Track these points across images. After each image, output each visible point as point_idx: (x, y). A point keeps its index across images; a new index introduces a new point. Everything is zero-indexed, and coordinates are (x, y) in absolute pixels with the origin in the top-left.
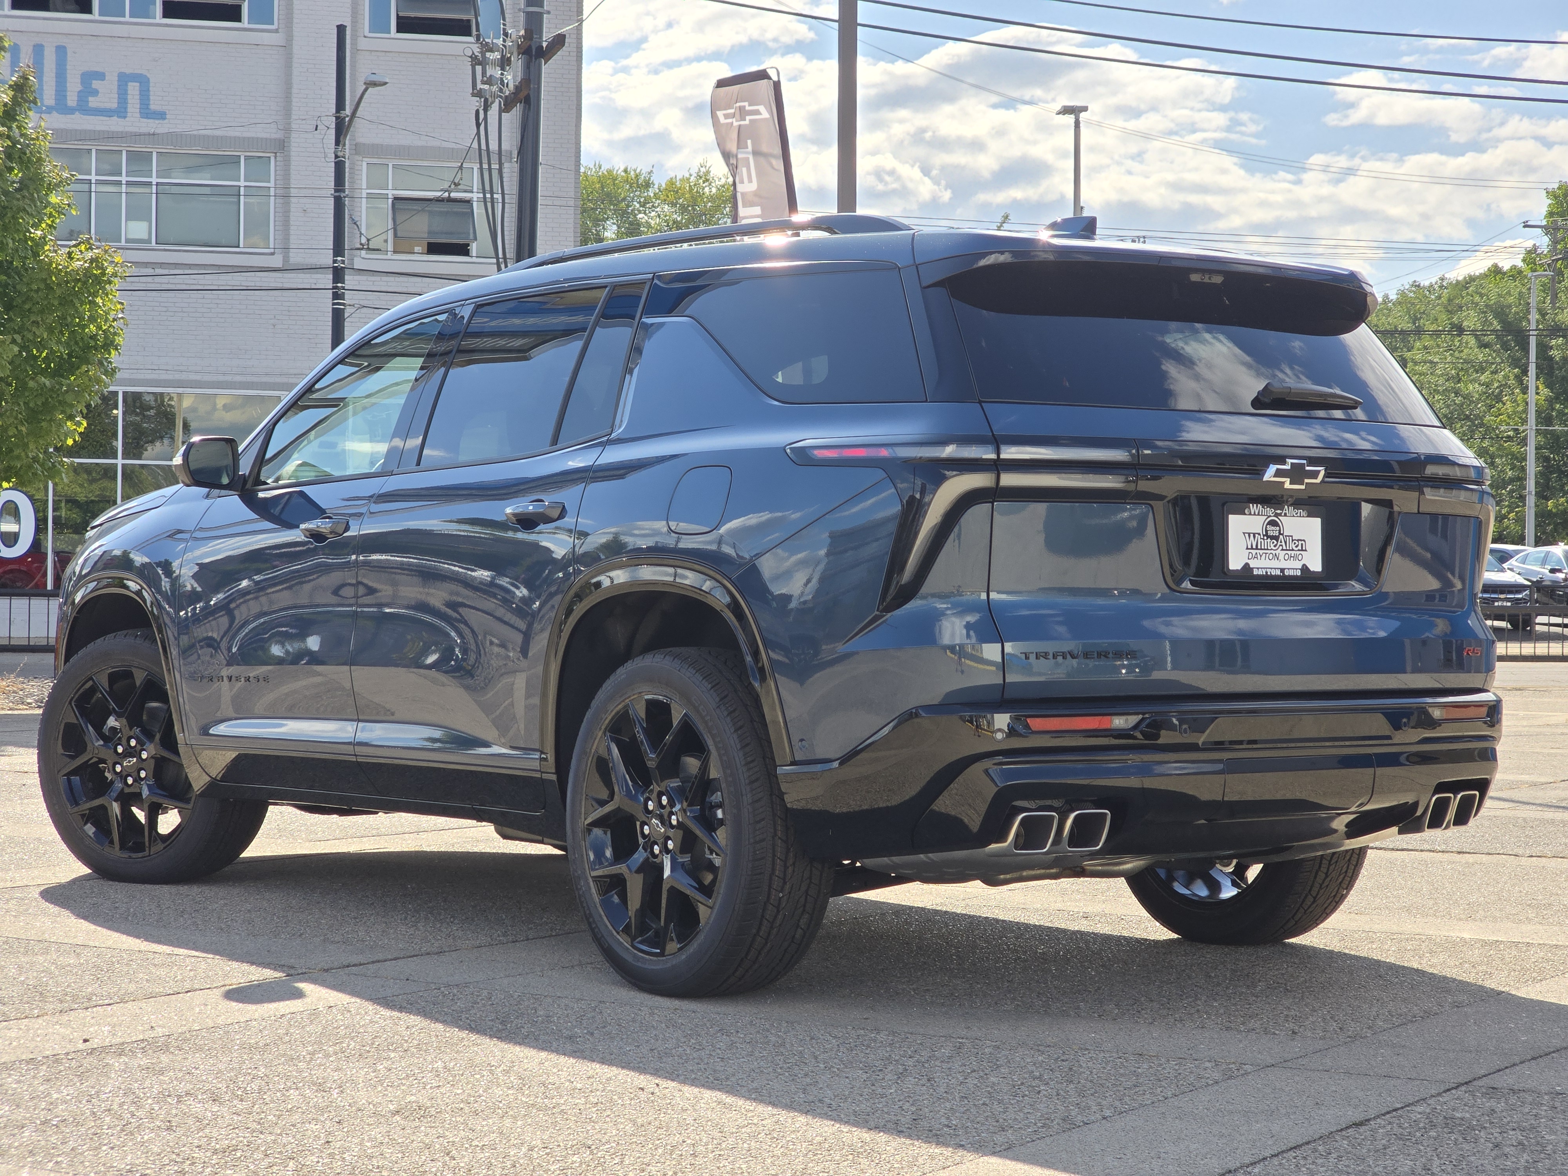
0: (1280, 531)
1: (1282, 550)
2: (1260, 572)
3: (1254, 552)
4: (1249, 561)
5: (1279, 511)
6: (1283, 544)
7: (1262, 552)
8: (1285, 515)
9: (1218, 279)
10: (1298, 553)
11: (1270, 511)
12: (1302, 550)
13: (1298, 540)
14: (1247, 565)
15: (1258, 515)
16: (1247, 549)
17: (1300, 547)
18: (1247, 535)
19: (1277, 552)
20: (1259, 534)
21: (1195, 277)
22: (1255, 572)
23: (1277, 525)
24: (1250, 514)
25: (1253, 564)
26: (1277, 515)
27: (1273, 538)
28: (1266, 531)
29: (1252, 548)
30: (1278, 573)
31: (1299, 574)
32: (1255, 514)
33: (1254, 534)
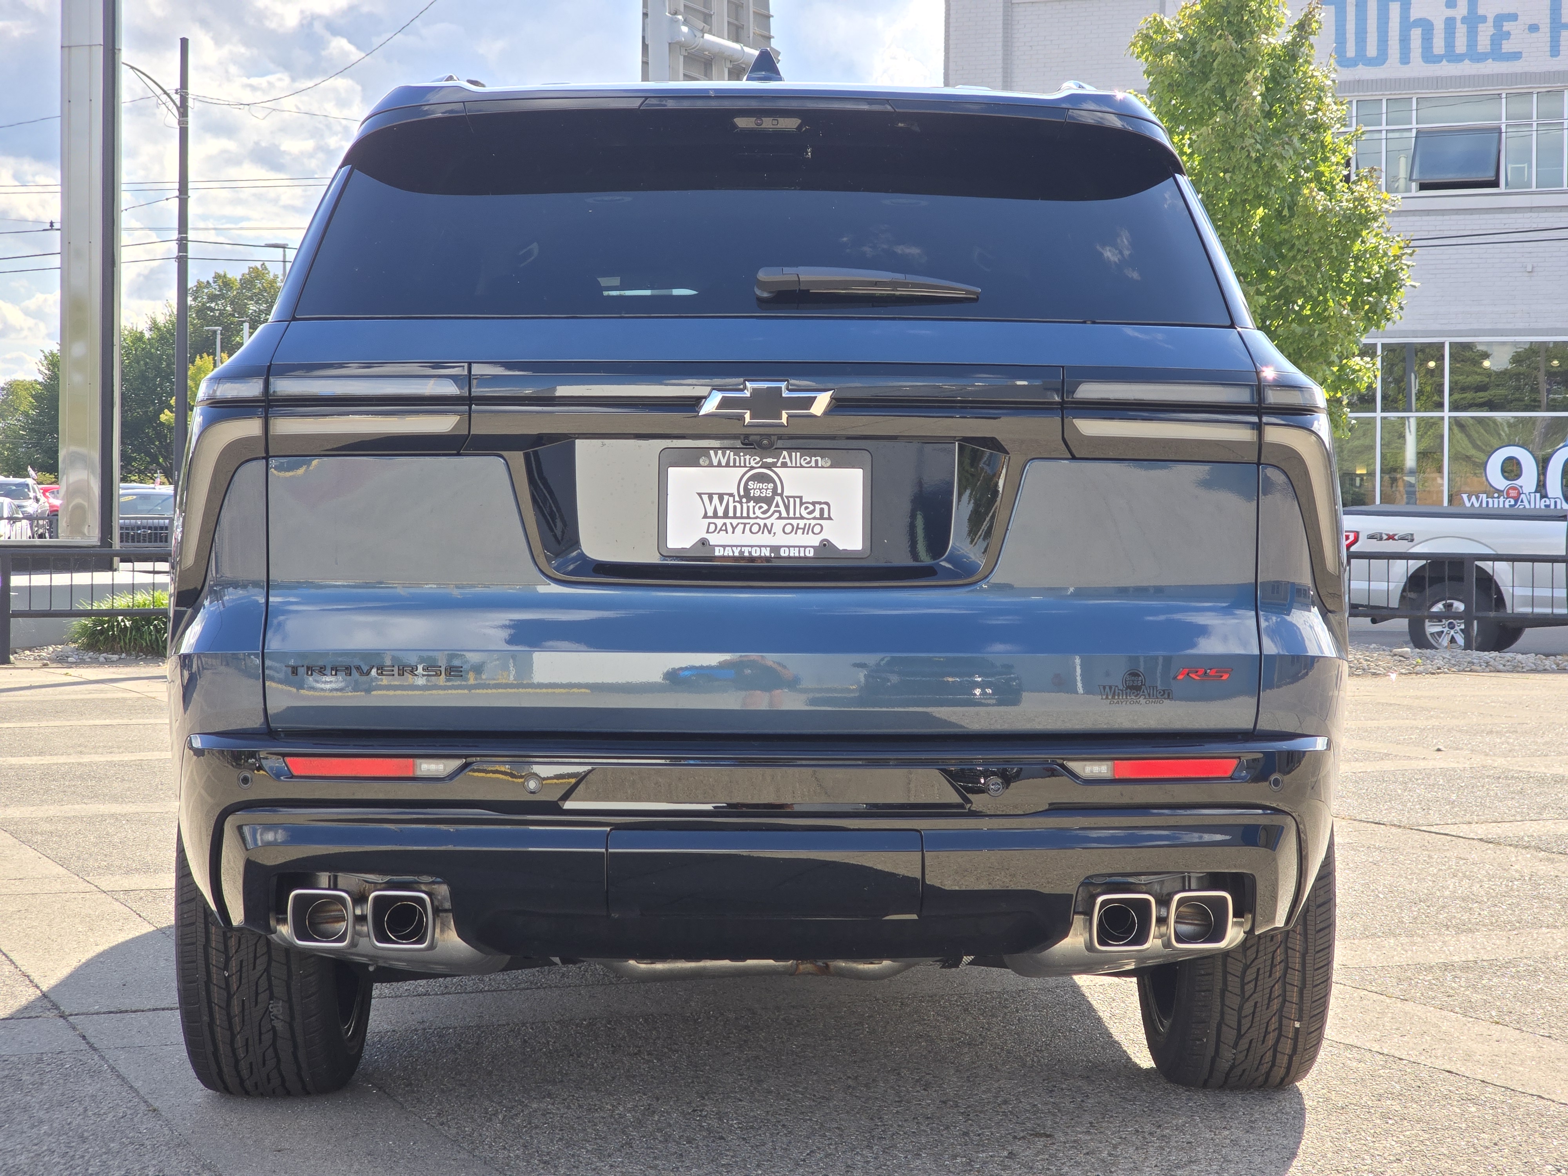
0: (775, 489)
1: (780, 518)
2: (728, 552)
3: (720, 522)
4: (708, 536)
5: (770, 460)
6: (782, 508)
7: (735, 522)
8: (784, 465)
9: (790, 124)
10: (813, 522)
11: (753, 460)
12: (822, 517)
13: (814, 504)
14: (704, 542)
15: (727, 465)
16: (705, 516)
17: (817, 514)
18: (705, 497)
19: (769, 522)
20: (731, 495)
21: (742, 123)
22: (718, 552)
23: (769, 480)
24: (711, 465)
25: (714, 539)
26: (769, 466)
27: (758, 500)
28: (746, 490)
29: (715, 515)
30: (766, 552)
31: (812, 554)
32: (719, 465)
33: (721, 497)
